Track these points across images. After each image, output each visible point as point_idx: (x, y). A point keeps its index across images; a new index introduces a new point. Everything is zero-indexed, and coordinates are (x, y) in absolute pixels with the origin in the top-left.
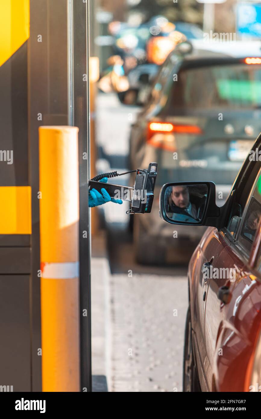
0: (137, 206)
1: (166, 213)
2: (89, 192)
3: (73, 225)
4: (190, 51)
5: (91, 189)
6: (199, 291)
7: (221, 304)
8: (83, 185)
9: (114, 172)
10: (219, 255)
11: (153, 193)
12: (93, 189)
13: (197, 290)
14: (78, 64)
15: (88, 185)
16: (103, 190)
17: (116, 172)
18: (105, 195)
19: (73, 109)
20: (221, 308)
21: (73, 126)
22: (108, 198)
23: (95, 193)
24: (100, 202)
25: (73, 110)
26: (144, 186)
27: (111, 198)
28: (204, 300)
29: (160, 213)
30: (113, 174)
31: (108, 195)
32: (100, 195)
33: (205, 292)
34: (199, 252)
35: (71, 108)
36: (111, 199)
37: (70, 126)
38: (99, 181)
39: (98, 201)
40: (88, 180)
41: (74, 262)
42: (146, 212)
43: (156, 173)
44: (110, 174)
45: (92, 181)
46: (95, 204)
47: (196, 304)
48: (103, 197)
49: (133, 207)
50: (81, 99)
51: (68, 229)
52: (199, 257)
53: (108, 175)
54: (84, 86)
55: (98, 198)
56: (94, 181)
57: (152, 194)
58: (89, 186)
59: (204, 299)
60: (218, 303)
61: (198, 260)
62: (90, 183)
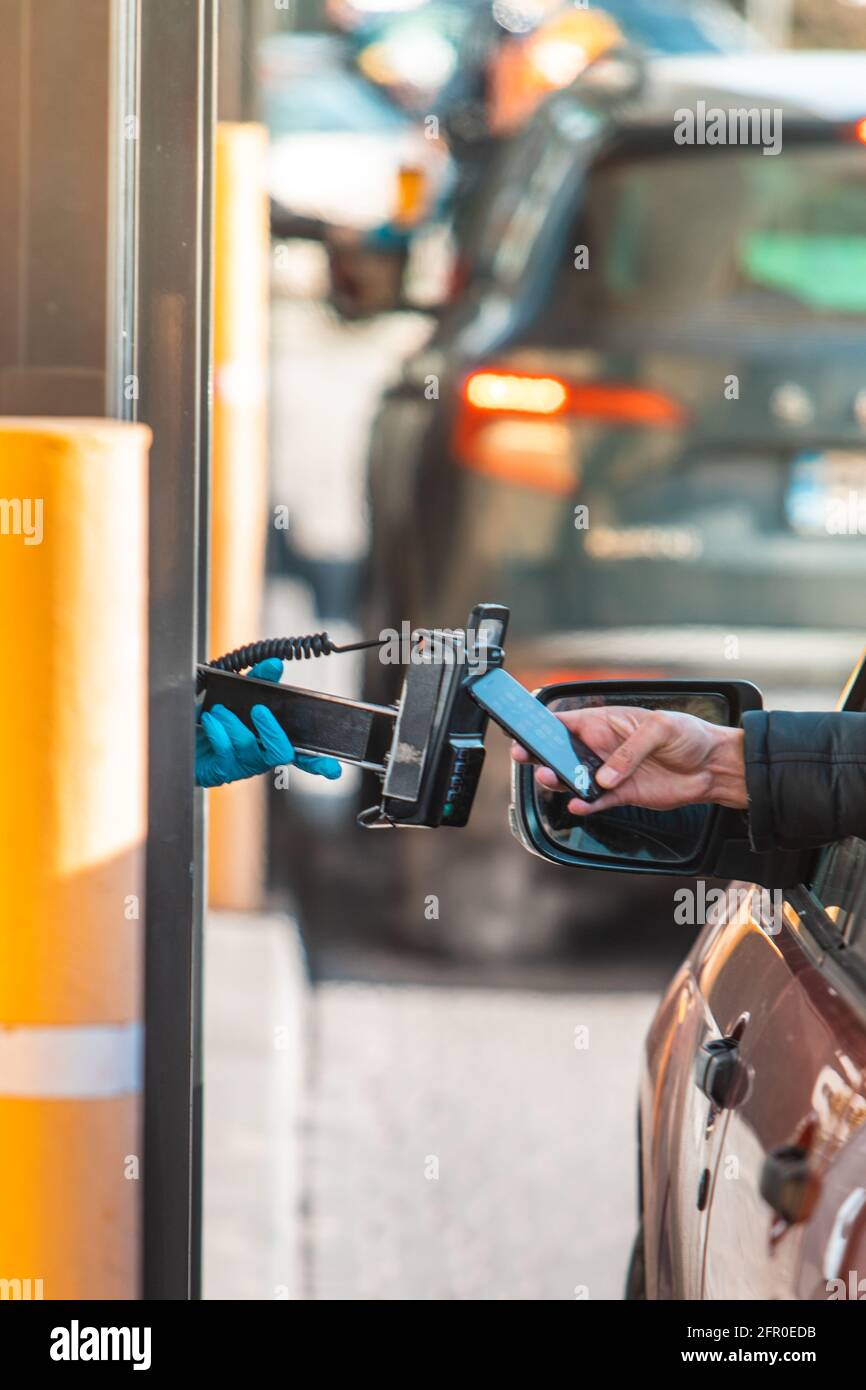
0: (407, 796)
1: (541, 817)
2: (199, 721)
3: (118, 862)
4: (635, 92)
5: (206, 707)
6: (681, 1165)
7: (775, 1222)
8: (173, 685)
9: (317, 635)
10: (768, 1008)
11: (482, 739)
12: (219, 708)
13: (675, 1162)
14: (159, 148)
15: (193, 688)
16: (262, 712)
17: (323, 637)
18: (267, 735)
19: (136, 345)
20: (774, 1241)
21: (132, 419)
22: (282, 749)
23: (223, 727)
24: (248, 765)
25: (133, 349)
26: (442, 705)
27: (297, 754)
28: (702, 1205)
29: (514, 815)
30: (308, 644)
31: (282, 736)
32: (245, 735)
33: (707, 1173)
34: (685, 994)
35: (124, 340)
36: (291, 756)
37: (120, 421)
38: (244, 672)
39: (238, 760)
40: (195, 664)
41: (120, 1024)
42: (447, 822)
43: (499, 651)
44: (295, 642)
45: (214, 670)
46: (222, 773)
47: (669, 1227)
48: (261, 746)
49: (388, 799)
50: (172, 303)
51: (95, 879)
52: (688, 1012)
53: (284, 650)
54: (184, 244)
55: (236, 748)
56: (222, 672)
57: (477, 744)
58: (198, 692)
59: (702, 1203)
60: (760, 1216)
61: (680, 1026)
62: (205, 679)
